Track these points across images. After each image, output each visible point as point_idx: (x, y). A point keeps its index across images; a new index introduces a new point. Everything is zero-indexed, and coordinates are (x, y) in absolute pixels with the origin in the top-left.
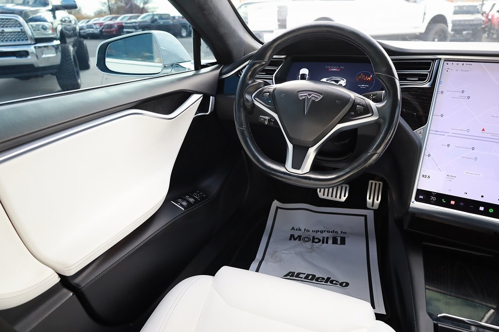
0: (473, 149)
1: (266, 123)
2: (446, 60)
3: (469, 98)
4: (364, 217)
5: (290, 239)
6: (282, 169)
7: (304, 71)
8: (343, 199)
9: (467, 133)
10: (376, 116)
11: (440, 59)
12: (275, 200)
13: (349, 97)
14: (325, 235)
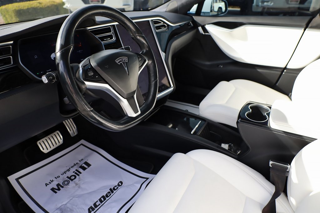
4: (81, 146)
5: (55, 192)
10: (147, 60)
11: (114, 25)
12: (8, 176)
14: (73, 170)
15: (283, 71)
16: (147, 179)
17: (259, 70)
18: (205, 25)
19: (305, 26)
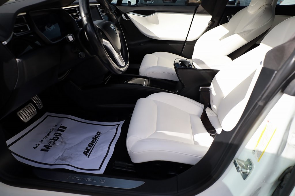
15: (184, 44)
16: (119, 125)
17: (170, 44)
18: (127, 13)
19: (194, 12)
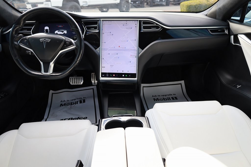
0: (117, 54)
1: (30, 54)
2: (103, 20)
3: (113, 35)
4: (92, 89)
5: (61, 106)
6: (40, 74)
7: (47, 28)
8: (82, 83)
9: (114, 48)
10: (75, 46)
11: (100, 20)
12: (51, 90)
13: (62, 39)
14: (76, 100)
18: (238, 35)
